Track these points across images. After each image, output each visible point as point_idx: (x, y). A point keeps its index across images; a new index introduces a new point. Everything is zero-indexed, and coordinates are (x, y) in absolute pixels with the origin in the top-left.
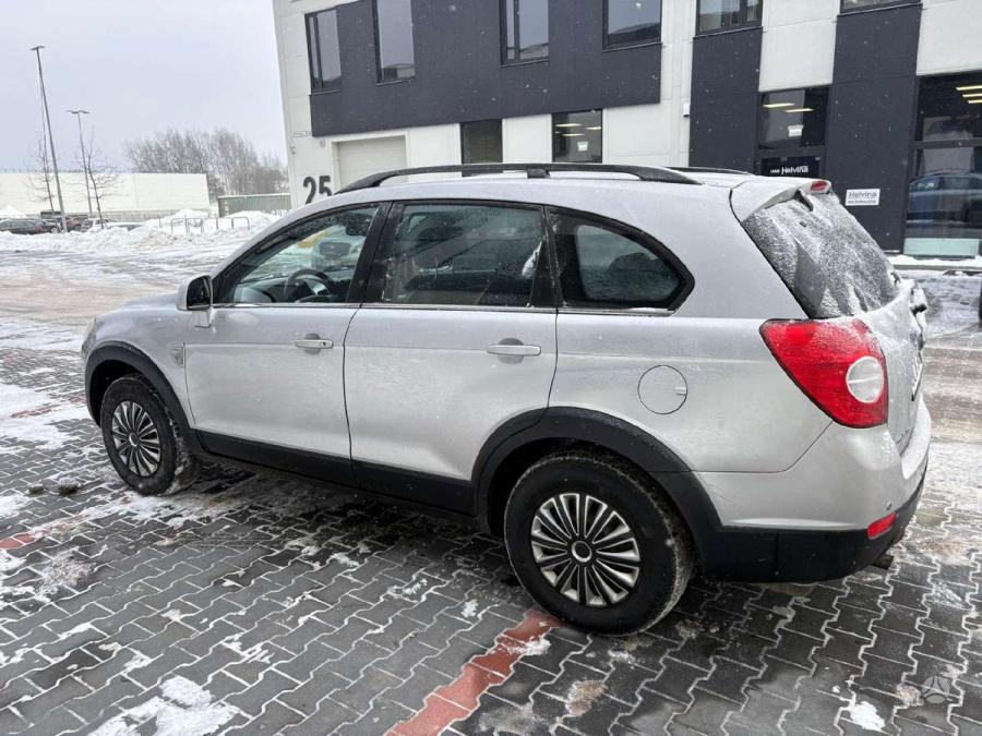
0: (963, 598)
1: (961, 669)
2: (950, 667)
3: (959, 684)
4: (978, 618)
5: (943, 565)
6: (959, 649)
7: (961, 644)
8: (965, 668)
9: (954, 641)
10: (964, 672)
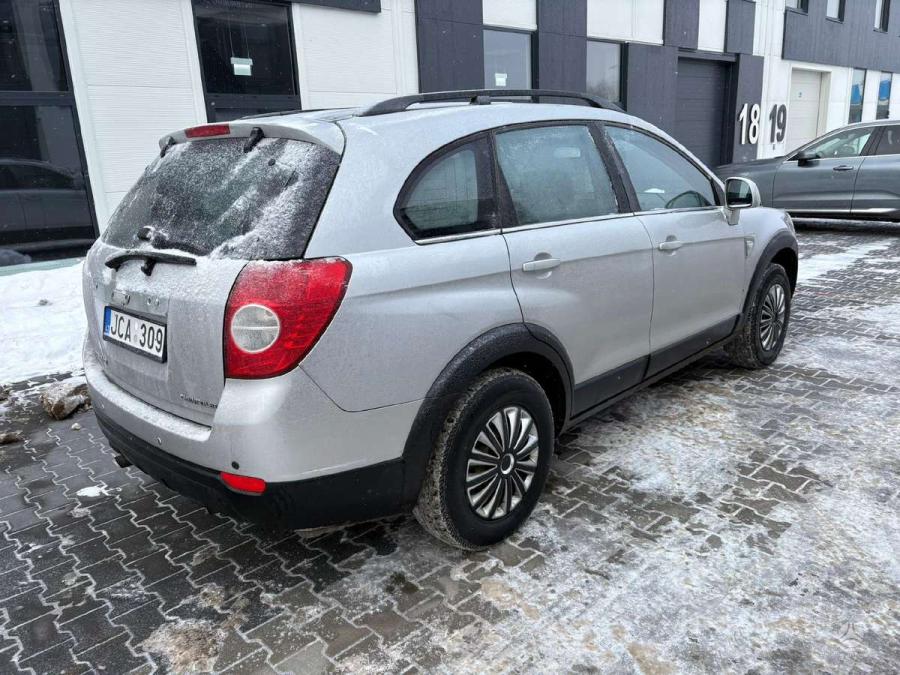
0: (112, 600)
1: (64, 547)
2: (72, 543)
3: (57, 538)
4: (84, 590)
5: (164, 621)
6: (76, 558)
7: (79, 562)
8: (62, 550)
9: (85, 560)
10: (60, 547)
